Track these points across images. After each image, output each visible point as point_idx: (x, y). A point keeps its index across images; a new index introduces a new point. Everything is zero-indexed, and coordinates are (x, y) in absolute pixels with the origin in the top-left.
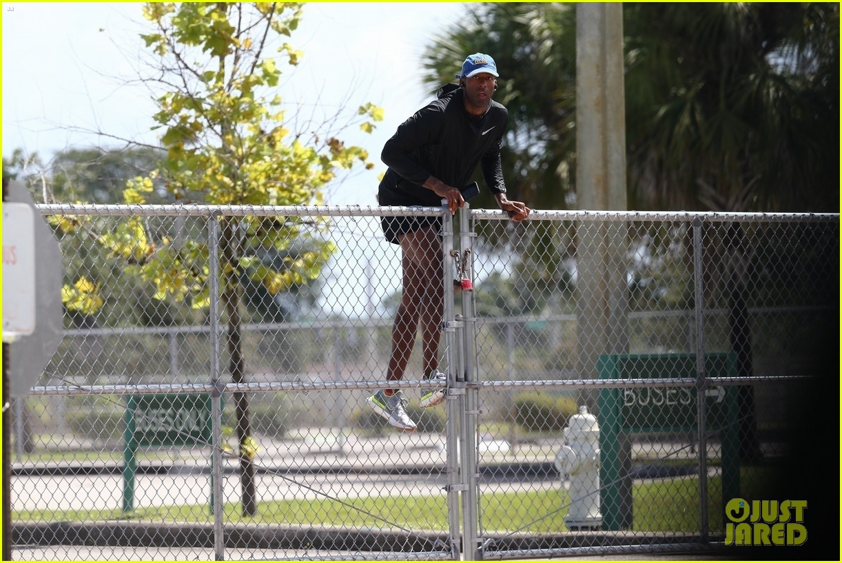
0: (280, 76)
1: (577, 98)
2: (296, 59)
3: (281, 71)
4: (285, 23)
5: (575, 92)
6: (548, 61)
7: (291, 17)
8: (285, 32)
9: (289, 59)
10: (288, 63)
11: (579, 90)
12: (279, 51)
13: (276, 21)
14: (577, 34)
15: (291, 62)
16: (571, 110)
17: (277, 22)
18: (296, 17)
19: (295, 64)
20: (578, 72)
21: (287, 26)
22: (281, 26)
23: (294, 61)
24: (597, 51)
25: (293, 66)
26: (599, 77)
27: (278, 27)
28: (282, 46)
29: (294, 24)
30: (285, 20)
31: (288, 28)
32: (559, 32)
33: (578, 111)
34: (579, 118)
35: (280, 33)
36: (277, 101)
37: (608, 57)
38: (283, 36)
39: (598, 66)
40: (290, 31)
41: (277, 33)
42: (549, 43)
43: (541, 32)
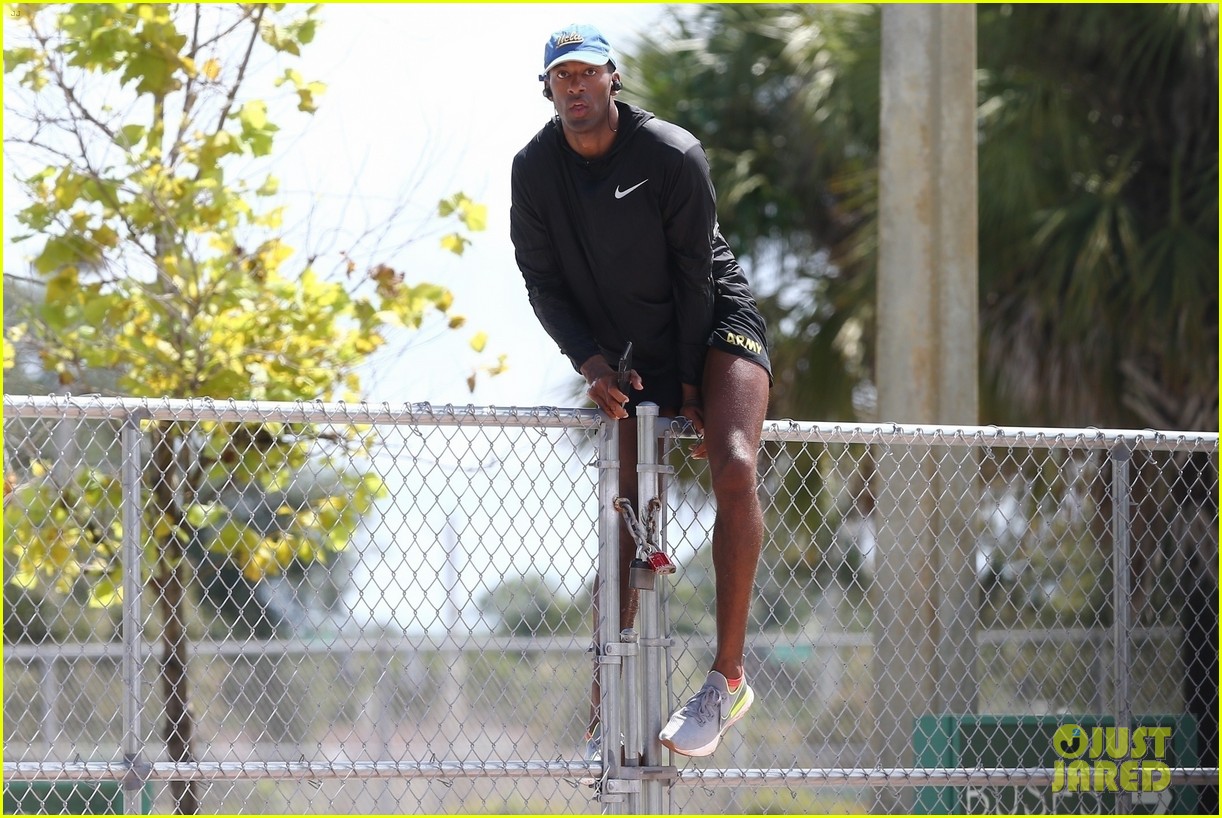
0: (276, 136)
1: (881, 194)
2: (311, 100)
3: (279, 126)
4: (289, 29)
5: (875, 182)
6: (822, 115)
7: (302, 18)
8: (289, 47)
9: (298, 100)
10: (297, 109)
11: (884, 175)
12: (278, 86)
13: (270, 25)
14: (883, 63)
15: (302, 108)
16: (868, 219)
17: (272, 28)
18: (313, 17)
19: (312, 111)
20: (883, 139)
21: (293, 36)
22: (282, 36)
23: (308, 104)
24: (924, 97)
25: (306, 114)
26: (927, 151)
27: (274, 36)
28: (283, 75)
29: (306, 31)
30: (289, 22)
31: (295, 39)
32: (849, 57)
33: (882, 220)
34: (885, 233)
35: (279, 49)
36: (269, 188)
37: (945, 111)
38: (284, 54)
39: (923, 128)
40: (300, 46)
41: (272, 50)
42: (825, 79)
43: (812, 56)
